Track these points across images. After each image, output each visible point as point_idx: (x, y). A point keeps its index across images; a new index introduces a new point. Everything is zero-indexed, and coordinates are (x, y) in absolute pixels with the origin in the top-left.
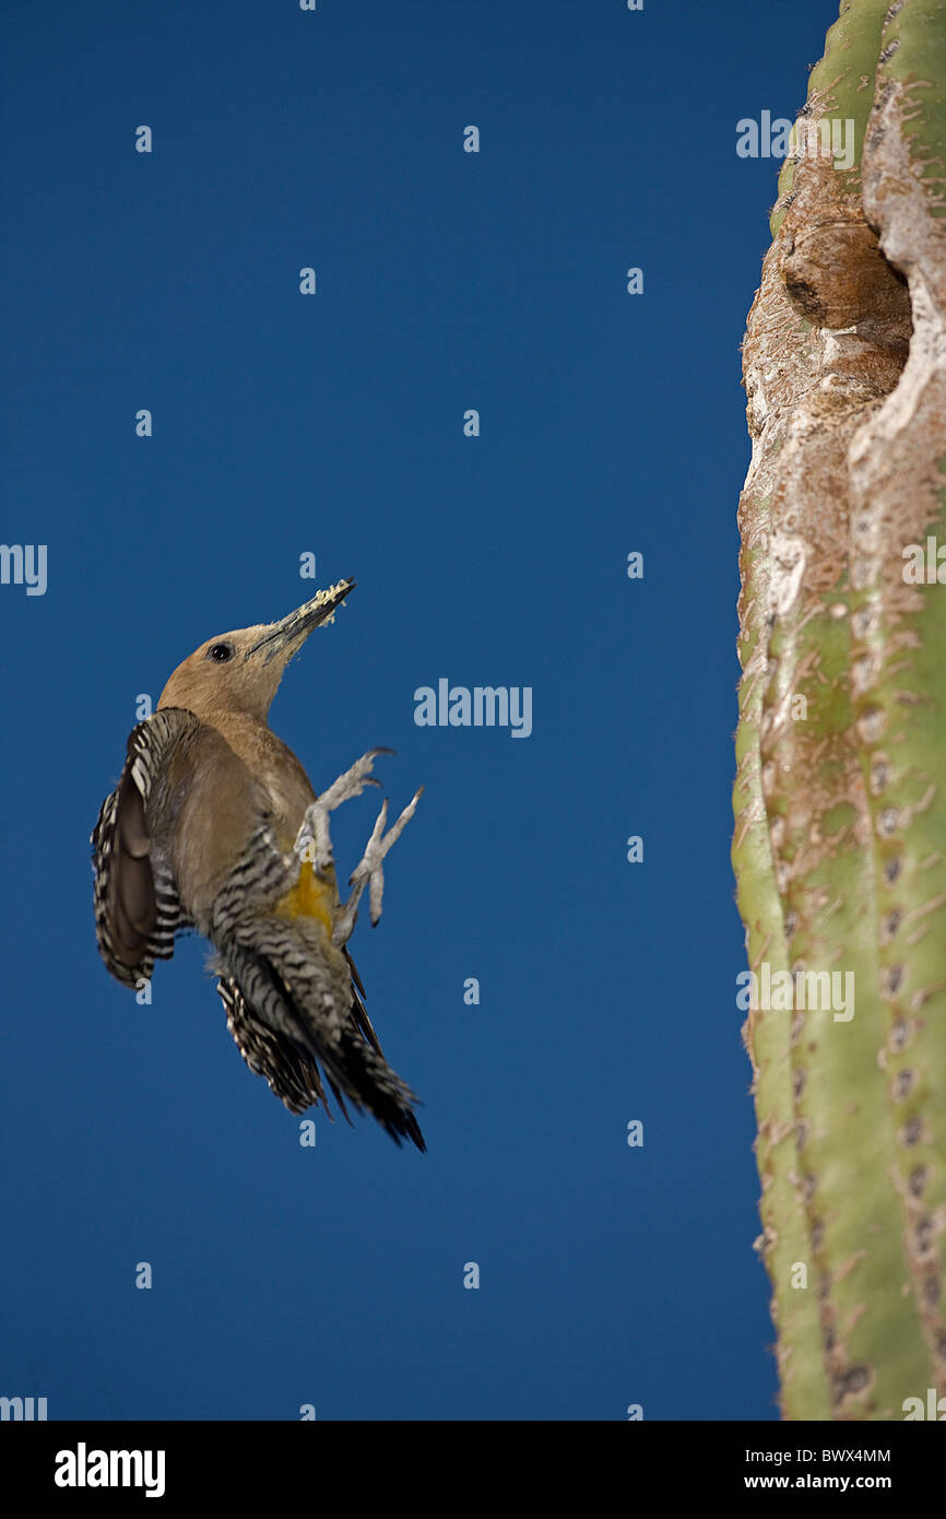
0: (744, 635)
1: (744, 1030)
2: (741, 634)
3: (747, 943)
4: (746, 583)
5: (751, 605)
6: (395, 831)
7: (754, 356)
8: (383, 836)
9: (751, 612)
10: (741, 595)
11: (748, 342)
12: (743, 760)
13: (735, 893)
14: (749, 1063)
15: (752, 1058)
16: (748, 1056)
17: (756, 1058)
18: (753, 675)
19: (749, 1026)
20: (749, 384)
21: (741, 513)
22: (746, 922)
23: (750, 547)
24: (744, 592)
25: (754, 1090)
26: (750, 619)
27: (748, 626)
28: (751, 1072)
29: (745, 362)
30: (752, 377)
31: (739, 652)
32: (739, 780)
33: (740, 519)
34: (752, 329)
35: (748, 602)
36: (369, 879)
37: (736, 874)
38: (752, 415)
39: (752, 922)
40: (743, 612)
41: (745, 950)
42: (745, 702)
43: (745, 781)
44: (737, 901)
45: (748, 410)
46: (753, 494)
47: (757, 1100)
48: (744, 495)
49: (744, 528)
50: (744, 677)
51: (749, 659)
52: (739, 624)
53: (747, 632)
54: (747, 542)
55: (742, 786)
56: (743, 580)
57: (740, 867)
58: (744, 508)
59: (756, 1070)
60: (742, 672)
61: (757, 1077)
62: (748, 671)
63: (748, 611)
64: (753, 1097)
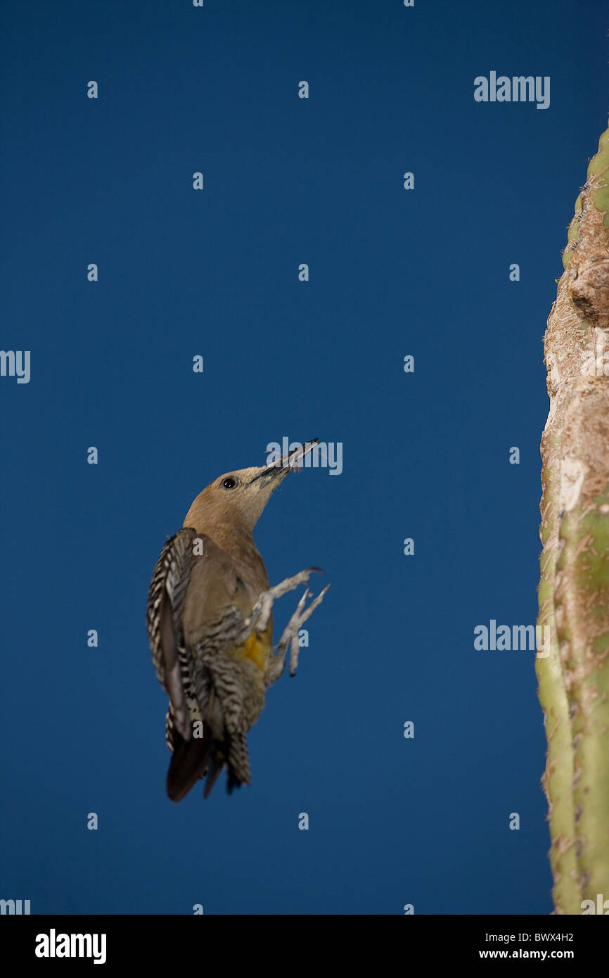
0: (545, 524)
1: (543, 778)
2: (542, 523)
3: (545, 723)
4: (545, 490)
5: (548, 504)
6: (309, 611)
7: (551, 345)
8: (301, 613)
9: (548, 510)
10: (542, 498)
11: (548, 336)
12: (543, 605)
13: (537, 690)
14: (546, 800)
15: (548, 797)
16: (545, 796)
17: (550, 796)
18: (550, 549)
19: (546, 777)
20: (548, 362)
21: (543, 446)
22: (545, 709)
23: (548, 467)
24: (544, 496)
25: (549, 817)
26: (548, 514)
27: (547, 518)
28: (547, 806)
29: (546, 348)
30: (550, 358)
31: (541, 535)
32: (540, 617)
33: (542, 449)
34: (550, 327)
35: (546, 503)
36: (291, 641)
37: (538, 678)
38: (550, 383)
39: (549, 709)
40: (544, 509)
41: (544, 727)
42: (545, 566)
43: (544, 618)
44: (539, 696)
45: (548, 379)
46: (550, 433)
47: (551, 824)
48: (545, 434)
49: (545, 455)
50: (544, 551)
51: (547, 539)
52: (541, 516)
53: (546, 522)
54: (546, 464)
55: (542, 621)
56: (543, 489)
57: (541, 673)
58: (545, 442)
59: (551, 805)
60: (543, 548)
61: (551, 809)
62: (547, 547)
63: (546, 509)
64: (548, 822)
